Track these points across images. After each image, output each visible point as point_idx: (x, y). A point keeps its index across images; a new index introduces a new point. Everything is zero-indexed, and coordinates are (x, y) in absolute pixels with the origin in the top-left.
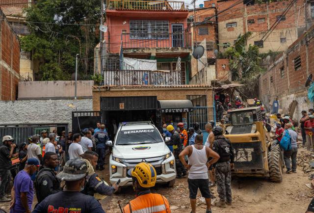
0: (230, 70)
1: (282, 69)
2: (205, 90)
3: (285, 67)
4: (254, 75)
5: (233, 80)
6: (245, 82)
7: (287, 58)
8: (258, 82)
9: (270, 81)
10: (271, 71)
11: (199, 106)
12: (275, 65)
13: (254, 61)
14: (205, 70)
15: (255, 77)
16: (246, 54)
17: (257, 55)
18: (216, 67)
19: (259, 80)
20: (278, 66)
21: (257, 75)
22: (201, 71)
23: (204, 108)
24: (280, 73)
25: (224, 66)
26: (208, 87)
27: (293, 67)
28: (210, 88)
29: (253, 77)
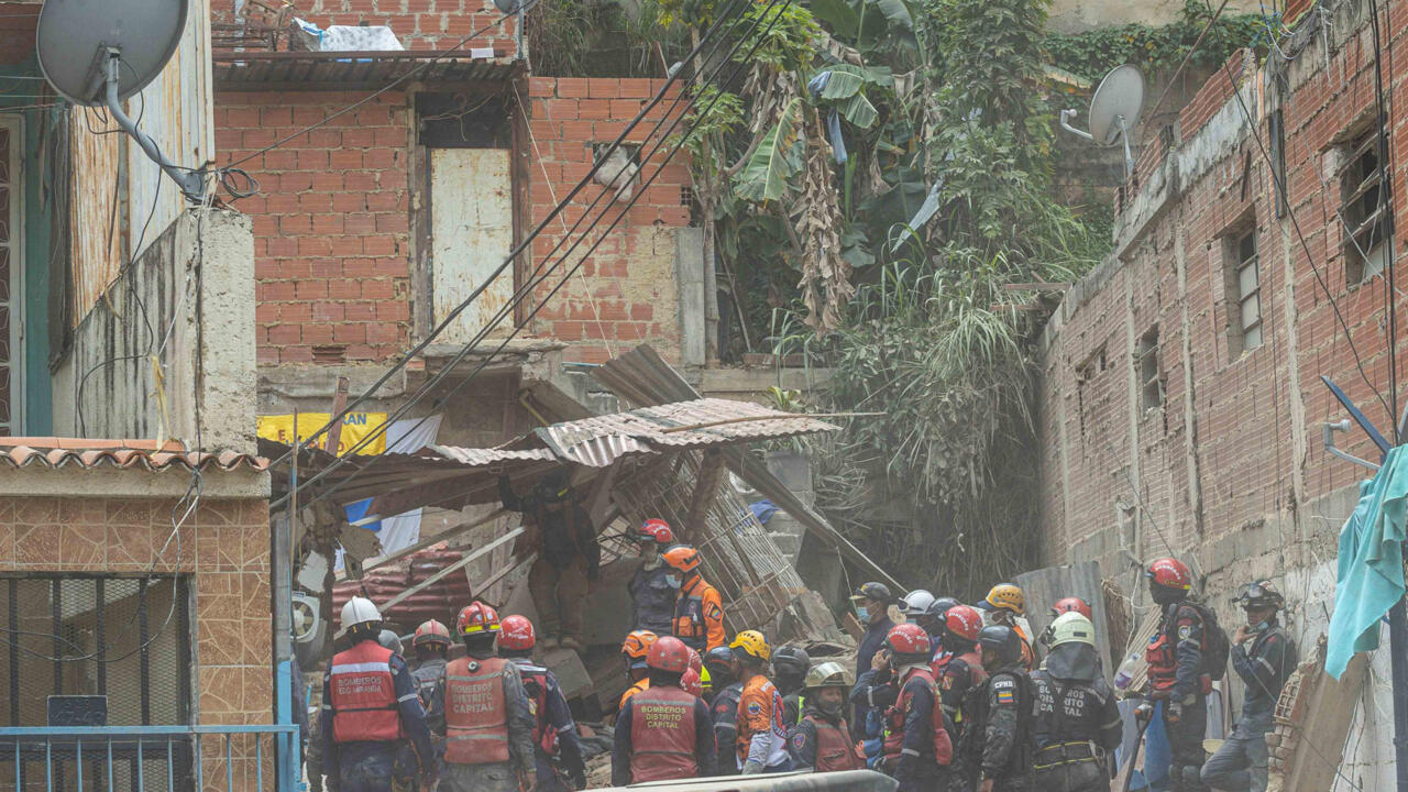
0: (696, 217)
1: (1241, 242)
2: (169, 506)
3: (1266, 218)
4: (984, 298)
5: (728, 351)
6: (884, 385)
7: (1276, 122)
8: (1036, 381)
9: (1132, 383)
10: (1147, 262)
11: (97, 712)
12: (1176, 199)
13: (990, 119)
14: (186, 250)
15: (993, 326)
16: (903, 31)
17: (1021, 43)
18: (519, 175)
19: (1040, 359)
20: (1201, 203)
21: (1021, 301)
22: (153, 258)
23: (155, 749)
24: (1219, 288)
25: (616, 168)
26: (210, 464)
27: (1334, 234)
28: (233, 489)
29: (968, 320)
